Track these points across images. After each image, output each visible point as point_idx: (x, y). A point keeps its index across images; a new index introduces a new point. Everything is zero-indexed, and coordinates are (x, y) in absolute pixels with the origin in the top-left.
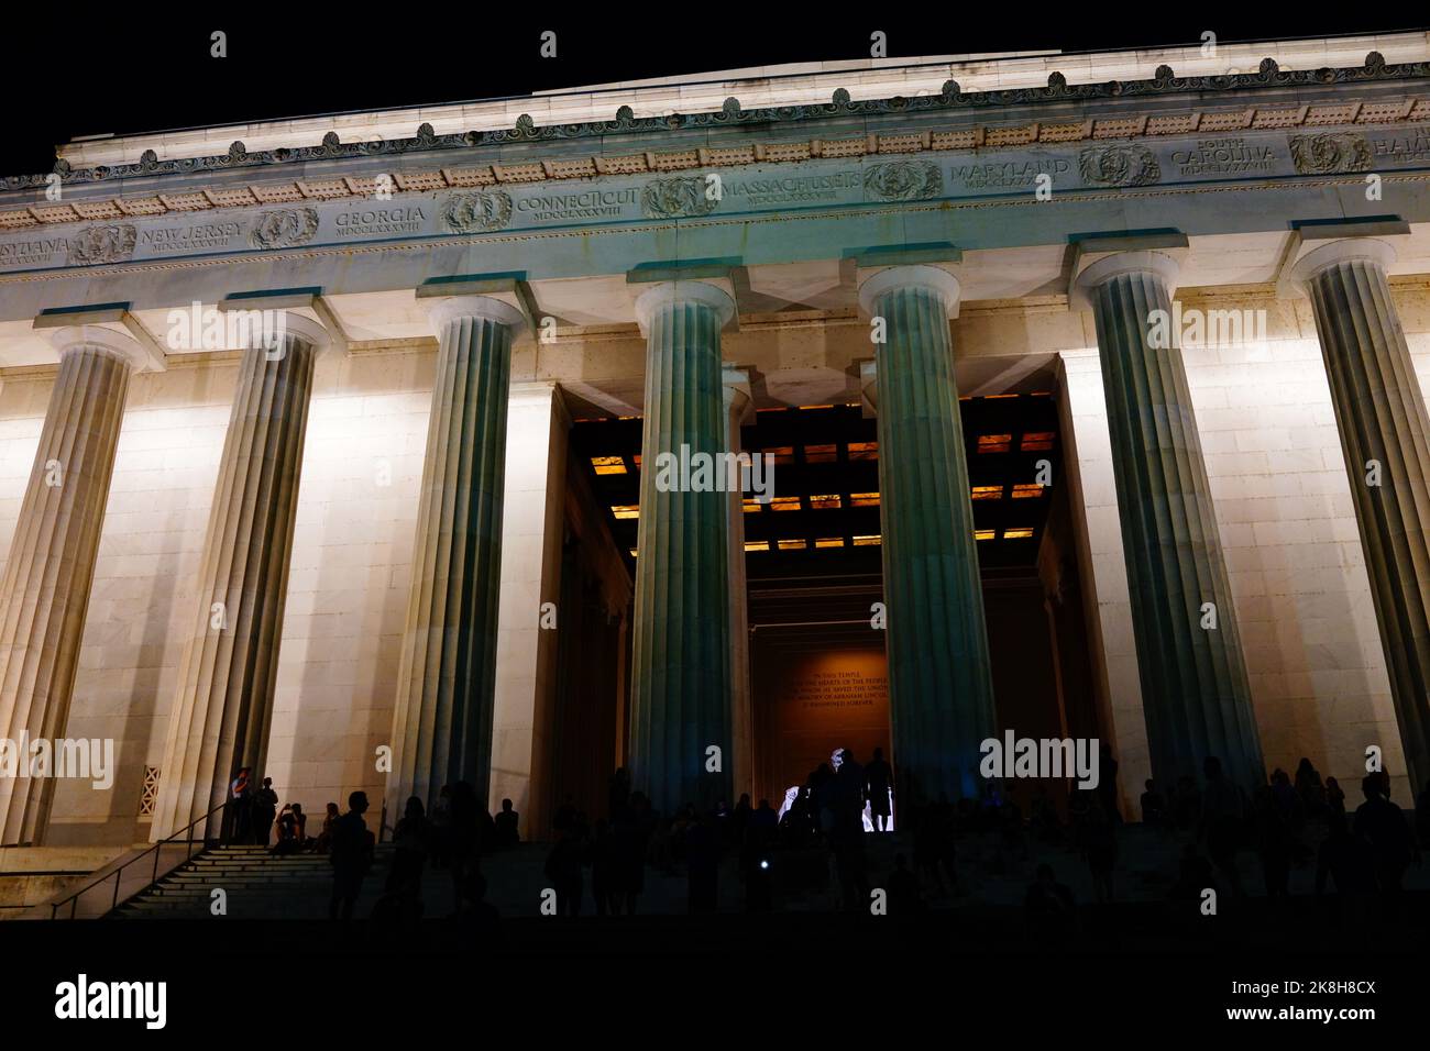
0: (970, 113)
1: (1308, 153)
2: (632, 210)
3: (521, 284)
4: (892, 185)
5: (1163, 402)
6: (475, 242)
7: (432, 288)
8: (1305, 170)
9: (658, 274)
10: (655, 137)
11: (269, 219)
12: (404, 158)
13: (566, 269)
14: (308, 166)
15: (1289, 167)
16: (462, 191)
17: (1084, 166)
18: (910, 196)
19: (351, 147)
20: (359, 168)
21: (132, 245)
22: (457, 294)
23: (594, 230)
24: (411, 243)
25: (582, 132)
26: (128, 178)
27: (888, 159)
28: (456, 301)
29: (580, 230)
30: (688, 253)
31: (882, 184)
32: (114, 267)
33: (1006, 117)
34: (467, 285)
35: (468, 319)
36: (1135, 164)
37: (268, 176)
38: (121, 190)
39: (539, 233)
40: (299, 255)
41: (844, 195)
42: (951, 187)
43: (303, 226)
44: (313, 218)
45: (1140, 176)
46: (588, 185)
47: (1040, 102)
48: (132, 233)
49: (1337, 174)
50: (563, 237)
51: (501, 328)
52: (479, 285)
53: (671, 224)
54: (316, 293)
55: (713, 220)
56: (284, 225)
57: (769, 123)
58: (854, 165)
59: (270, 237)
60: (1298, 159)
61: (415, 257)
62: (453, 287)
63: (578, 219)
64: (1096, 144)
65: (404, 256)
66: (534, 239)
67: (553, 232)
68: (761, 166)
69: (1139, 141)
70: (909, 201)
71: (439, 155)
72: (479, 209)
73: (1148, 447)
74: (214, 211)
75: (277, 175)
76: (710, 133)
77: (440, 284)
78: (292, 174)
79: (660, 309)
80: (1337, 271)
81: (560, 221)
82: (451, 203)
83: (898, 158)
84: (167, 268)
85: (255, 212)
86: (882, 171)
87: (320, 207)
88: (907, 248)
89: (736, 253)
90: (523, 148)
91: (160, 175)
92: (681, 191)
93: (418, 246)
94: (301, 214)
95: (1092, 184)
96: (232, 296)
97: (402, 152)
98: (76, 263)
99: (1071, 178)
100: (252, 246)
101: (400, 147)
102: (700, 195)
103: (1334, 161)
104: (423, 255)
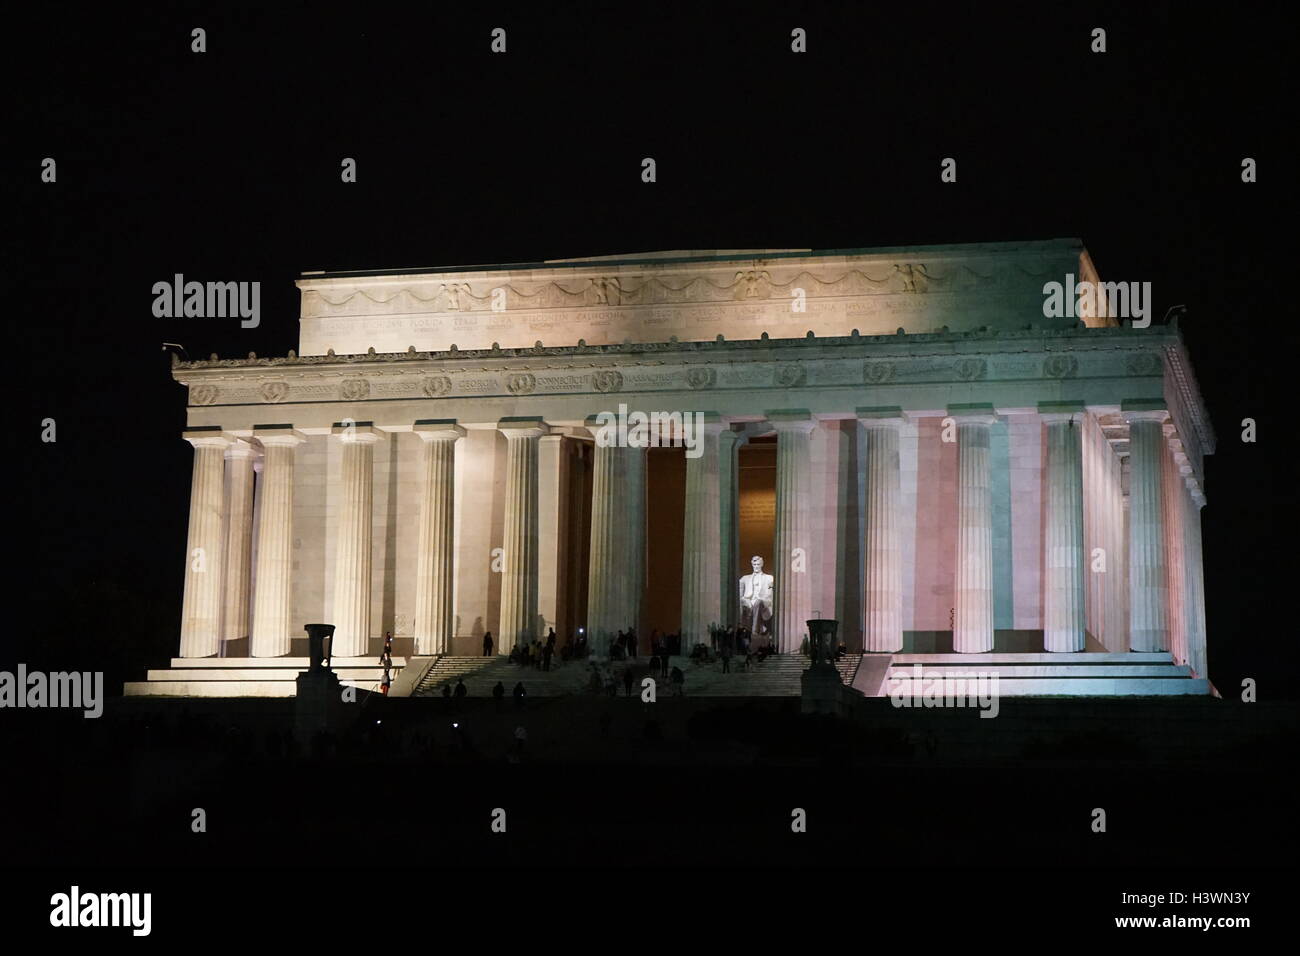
0: (727, 352)
1: (870, 370)
2: (587, 387)
3: (540, 422)
4: (695, 382)
5: (791, 489)
6: (520, 400)
7: (505, 423)
8: (868, 381)
10: (595, 357)
11: (429, 380)
12: (488, 361)
13: (559, 415)
14: (445, 362)
15: (861, 380)
18: (703, 387)
19: (464, 352)
20: (468, 364)
21: (369, 391)
22: (515, 427)
23: (571, 397)
24: (493, 399)
25: (563, 352)
26: (364, 362)
27: (694, 367)
28: (514, 430)
29: (564, 396)
31: (691, 379)
32: (363, 403)
33: (741, 355)
34: (521, 423)
35: (520, 438)
36: (799, 373)
37: (428, 365)
38: (361, 367)
39: (547, 397)
40: (445, 402)
41: (675, 385)
42: (721, 383)
43: (445, 386)
44: (449, 382)
45: (797, 382)
46: (568, 373)
47: (757, 347)
48: (368, 385)
49: (880, 384)
50: (558, 398)
51: (533, 439)
53: (603, 396)
54: (455, 422)
55: (621, 395)
56: (436, 385)
57: (643, 352)
58: (679, 369)
59: (431, 391)
60: (866, 375)
61: (495, 406)
63: (564, 391)
64: (783, 363)
65: (490, 405)
66: (545, 399)
67: (553, 397)
68: (640, 367)
69: (801, 362)
70: (703, 390)
71: (504, 359)
72: (521, 382)
73: (783, 509)
74: (403, 375)
75: (432, 365)
76: (618, 356)
77: (506, 421)
78: (439, 365)
81: (556, 391)
82: (509, 378)
83: (700, 366)
84: (386, 405)
85: (422, 376)
86: (692, 373)
87: (451, 376)
90: (539, 359)
91: (378, 361)
92: (608, 378)
93: (496, 401)
94: (443, 380)
95: (778, 384)
96: (419, 422)
97: (488, 357)
98: (344, 399)
99: (769, 381)
100: (423, 396)
101: (485, 354)
102: (616, 381)
103: (880, 377)
104: (499, 405)
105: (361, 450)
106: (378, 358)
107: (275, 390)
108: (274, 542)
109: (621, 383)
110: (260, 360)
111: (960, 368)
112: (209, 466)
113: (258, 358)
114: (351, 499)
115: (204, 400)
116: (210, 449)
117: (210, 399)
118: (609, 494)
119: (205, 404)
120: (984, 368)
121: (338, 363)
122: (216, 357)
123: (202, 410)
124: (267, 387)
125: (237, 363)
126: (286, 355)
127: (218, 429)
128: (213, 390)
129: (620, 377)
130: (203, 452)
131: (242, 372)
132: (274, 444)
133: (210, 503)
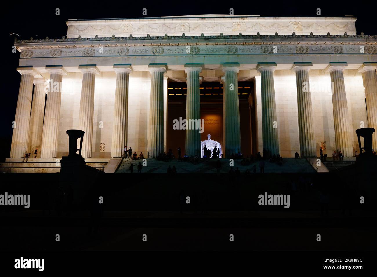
0: (243, 39)
1: (298, 49)
2: (185, 52)
3: (166, 65)
4: (229, 51)
6: (158, 57)
7: (151, 66)
8: (298, 53)
9: (190, 65)
10: (189, 40)
11: (120, 50)
12: (145, 41)
13: (174, 63)
14: (127, 41)
15: (295, 52)
16: (155, 47)
17: (261, 49)
18: (232, 53)
19: (135, 38)
20: (137, 42)
21: (95, 53)
22: (155, 67)
23: (178, 56)
24: (146, 56)
25: (176, 38)
26: (94, 41)
27: (229, 46)
28: (155, 68)
29: (176, 56)
30: (194, 62)
31: (228, 50)
32: (92, 57)
33: (249, 41)
34: (157, 65)
35: (157, 71)
36: (270, 49)
37: (120, 42)
38: (92, 43)
39: (169, 56)
40: (126, 57)
41: (221, 52)
42: (239, 52)
43: (126, 51)
44: (128, 50)
45: (270, 52)
46: (177, 47)
47: (255, 38)
48: (94, 50)
49: (303, 54)
50: (173, 57)
51: (162, 72)
52: (159, 65)
53: (192, 56)
54: (130, 65)
55: (199, 56)
56: (123, 51)
57: (209, 39)
58: (223, 47)
59: (120, 53)
60: (297, 50)
61: (147, 59)
62: (154, 66)
63: (175, 54)
64: (264, 45)
65: (145, 59)
66: (168, 57)
67: (171, 56)
68: (207, 45)
69: (271, 45)
70: (232, 54)
71: (151, 41)
72: (158, 50)
73: (267, 100)
74: (109, 47)
75: (122, 42)
76: (199, 40)
77: (152, 65)
78: (124, 42)
79: (190, 71)
80: (300, 71)
81: (172, 54)
82: (153, 49)
83: (230, 46)
84: (102, 58)
85: (117, 48)
86: (228, 48)
87: (129, 48)
88: (231, 63)
89: (202, 62)
90: (166, 40)
91: (100, 40)
92: (193, 49)
93: (148, 57)
94: (126, 49)
95: (262, 53)
96: (115, 65)
97: (144, 39)
98: (84, 56)
99: (259, 52)
100: (117, 55)
101: (144, 38)
102: (197, 50)
103: (302, 51)
104: (148, 59)
105: (90, 75)
106: (99, 39)
107: (56, 52)
108: (52, 111)
109: (199, 51)
110: (50, 40)
111: (333, 49)
112: (27, 82)
113: (49, 39)
114: (86, 94)
115: (27, 56)
116: (27, 75)
117: (29, 56)
118: (195, 93)
119: (27, 57)
120: (342, 49)
121: (83, 41)
122: (32, 39)
123: (25, 60)
124: (53, 51)
125: (41, 41)
126: (61, 38)
127: (32, 67)
128: (30, 52)
129: (198, 49)
130: (24, 76)
131: (42, 44)
132: (54, 73)
133: (26, 96)
